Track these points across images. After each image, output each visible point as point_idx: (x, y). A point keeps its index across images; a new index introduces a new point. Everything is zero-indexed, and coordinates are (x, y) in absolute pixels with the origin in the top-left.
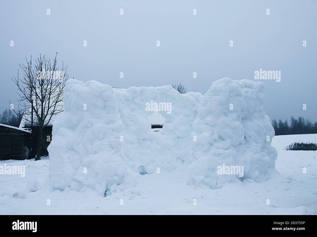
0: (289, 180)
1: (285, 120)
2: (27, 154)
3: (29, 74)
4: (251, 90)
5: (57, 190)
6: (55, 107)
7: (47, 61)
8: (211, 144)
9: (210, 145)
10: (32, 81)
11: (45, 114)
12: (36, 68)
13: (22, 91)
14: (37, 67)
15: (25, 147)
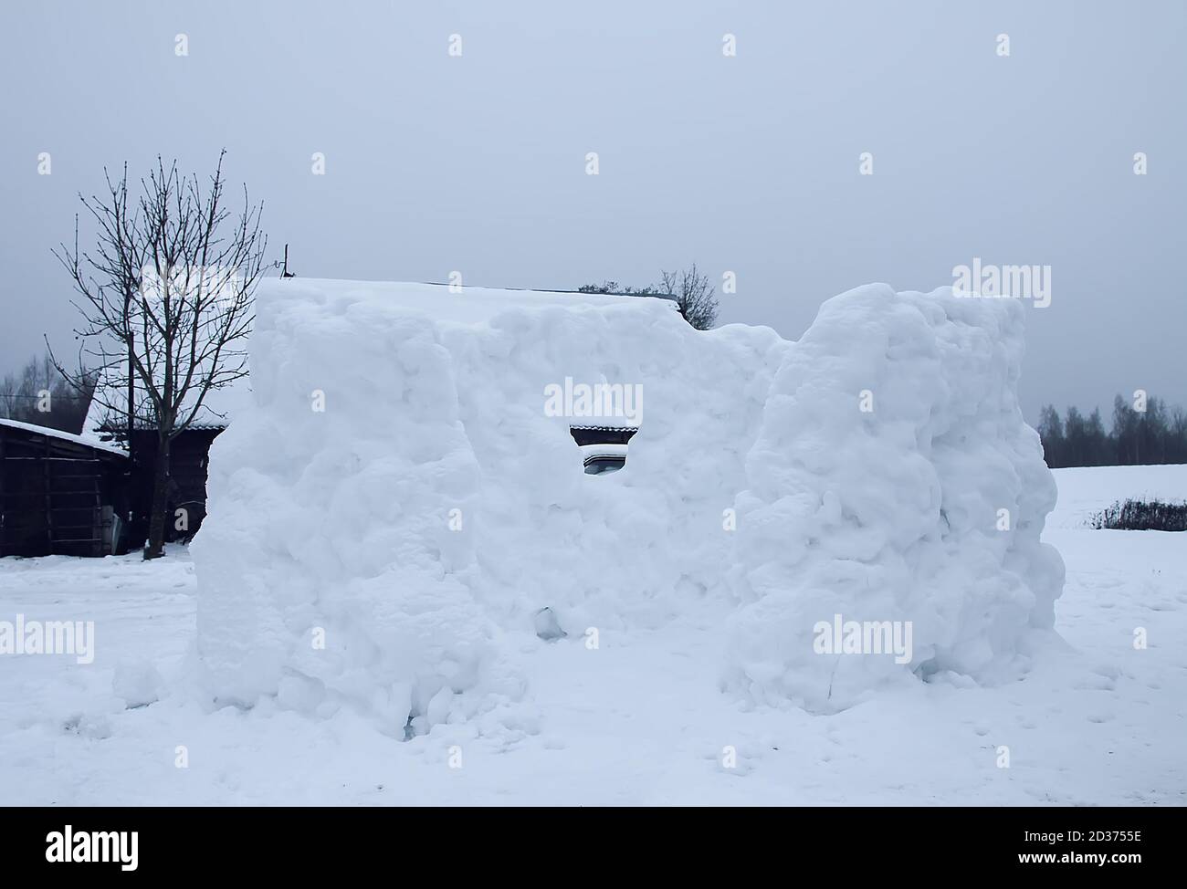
0: (1108, 678)
1: (1092, 410)
2: (113, 534)
3: (118, 233)
4: (973, 329)
5: (228, 705)
6: (216, 361)
7: (187, 184)
8: (812, 542)
9: (806, 545)
10: (131, 260)
11: (180, 386)
12: (145, 209)
13: (91, 298)
14: (149, 206)
15: (105, 508)
